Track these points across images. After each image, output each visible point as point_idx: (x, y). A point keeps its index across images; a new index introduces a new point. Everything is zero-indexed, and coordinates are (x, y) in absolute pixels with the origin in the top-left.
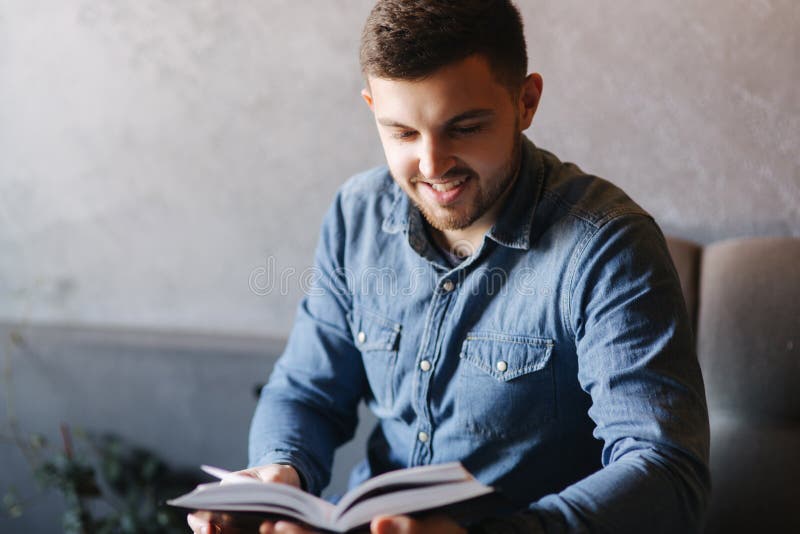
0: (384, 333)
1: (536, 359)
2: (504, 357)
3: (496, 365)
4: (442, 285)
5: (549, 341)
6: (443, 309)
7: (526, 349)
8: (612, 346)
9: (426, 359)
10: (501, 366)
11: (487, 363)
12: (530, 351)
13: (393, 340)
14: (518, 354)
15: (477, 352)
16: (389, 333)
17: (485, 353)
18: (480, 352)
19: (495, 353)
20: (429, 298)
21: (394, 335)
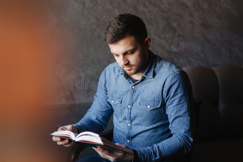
0: (118, 100)
1: (157, 105)
2: (149, 104)
3: (147, 107)
4: (132, 87)
5: (161, 100)
6: (132, 93)
7: (155, 102)
8: (175, 107)
9: (129, 105)
10: (149, 107)
11: (145, 106)
12: (156, 103)
13: (121, 101)
14: (153, 104)
15: (142, 104)
16: (120, 99)
17: (144, 104)
18: (143, 104)
19: (147, 104)
20: (129, 90)
21: (121, 100)
